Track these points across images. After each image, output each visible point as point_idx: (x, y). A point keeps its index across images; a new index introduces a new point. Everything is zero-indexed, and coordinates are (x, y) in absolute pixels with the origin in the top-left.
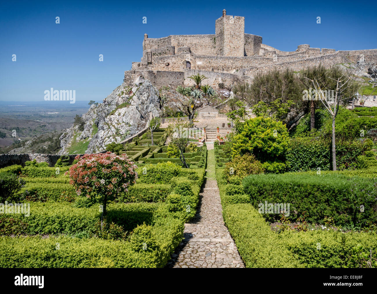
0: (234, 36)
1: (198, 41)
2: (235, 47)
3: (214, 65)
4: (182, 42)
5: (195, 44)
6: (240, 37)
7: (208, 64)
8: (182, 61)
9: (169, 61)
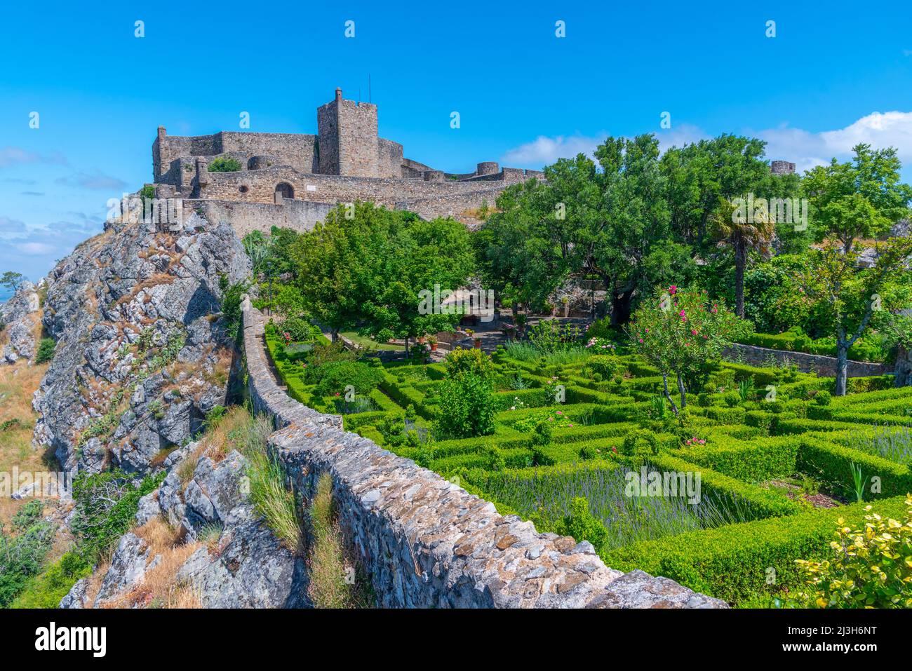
0: (360, 140)
1: (282, 146)
2: (363, 161)
3: (342, 193)
4: (248, 145)
5: (278, 152)
6: (370, 143)
7: (328, 191)
8: (274, 182)
9: (247, 182)
